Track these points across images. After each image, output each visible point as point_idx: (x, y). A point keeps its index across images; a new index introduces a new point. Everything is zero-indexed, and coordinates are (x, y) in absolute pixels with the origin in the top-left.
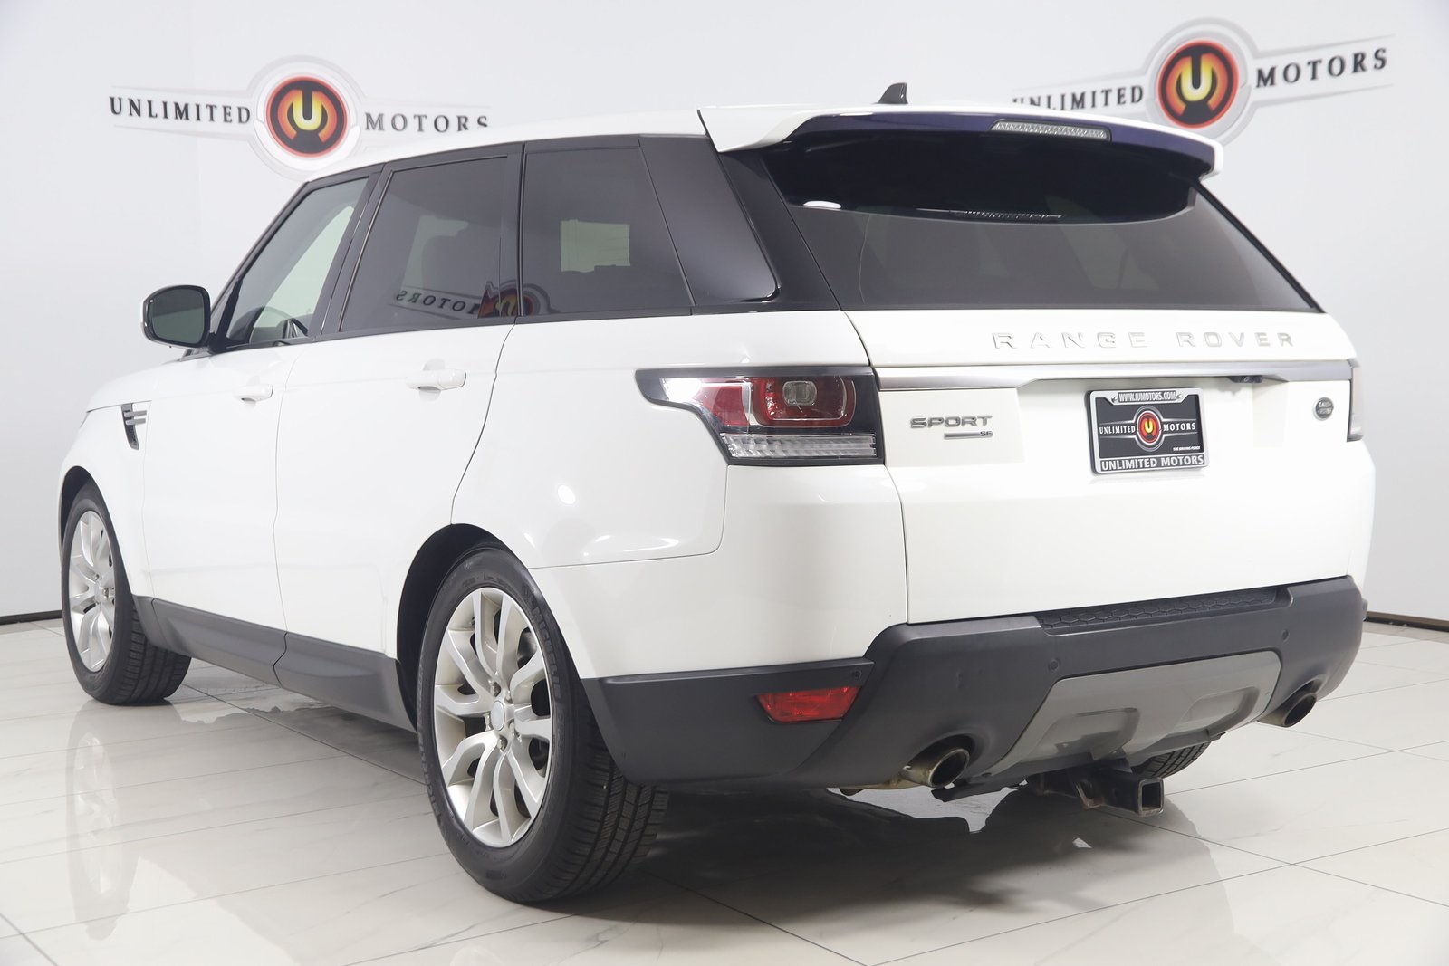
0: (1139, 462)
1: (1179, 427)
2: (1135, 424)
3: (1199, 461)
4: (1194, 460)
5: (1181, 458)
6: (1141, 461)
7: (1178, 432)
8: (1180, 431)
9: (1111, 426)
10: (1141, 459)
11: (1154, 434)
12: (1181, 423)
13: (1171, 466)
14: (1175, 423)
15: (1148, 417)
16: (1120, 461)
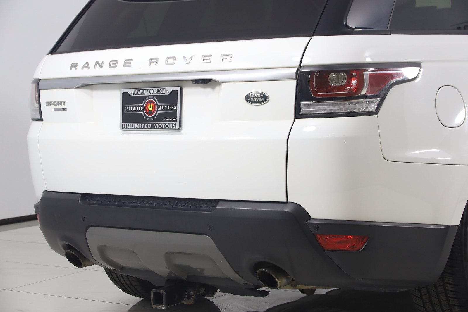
0: (142, 126)
1: (167, 107)
2: (143, 106)
3: (173, 126)
4: (171, 126)
5: (164, 124)
6: (143, 125)
7: (166, 110)
8: (168, 110)
9: (131, 107)
10: (143, 124)
11: (152, 111)
12: (168, 106)
13: (158, 128)
14: (165, 106)
15: (150, 102)
16: (132, 125)
